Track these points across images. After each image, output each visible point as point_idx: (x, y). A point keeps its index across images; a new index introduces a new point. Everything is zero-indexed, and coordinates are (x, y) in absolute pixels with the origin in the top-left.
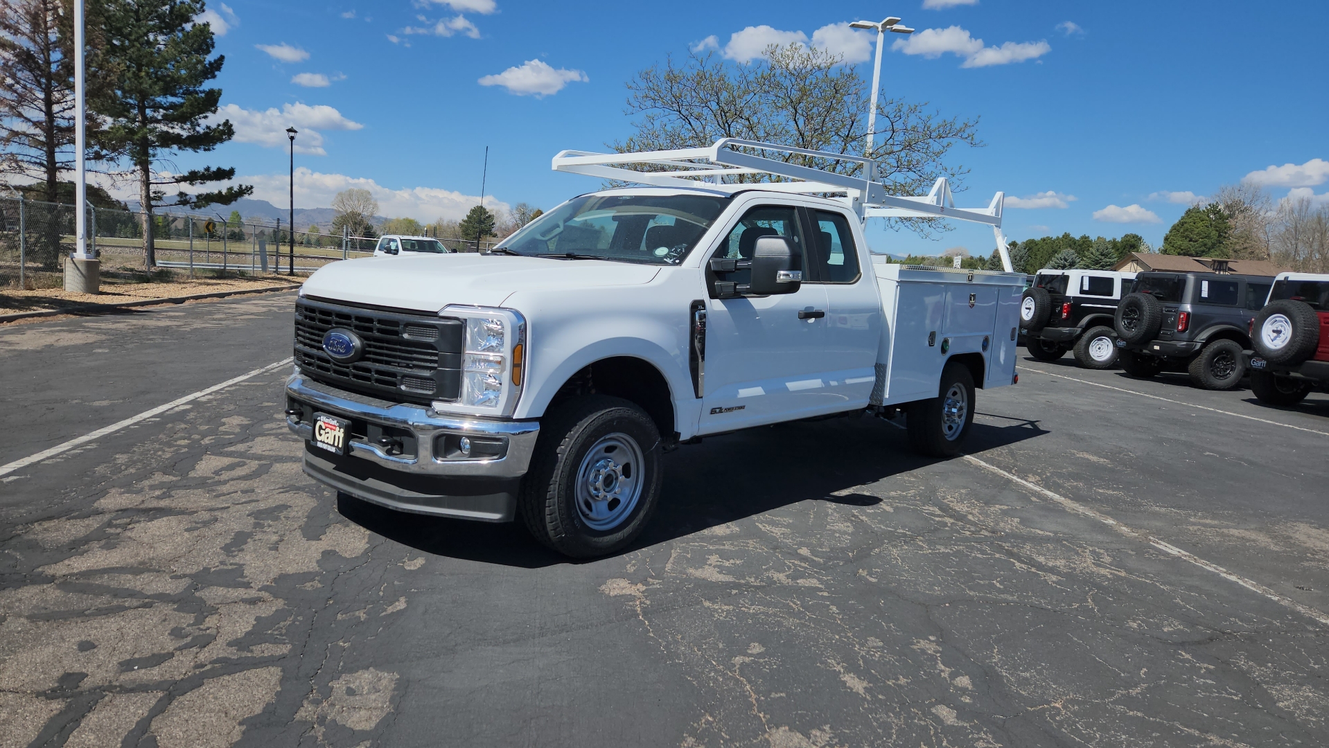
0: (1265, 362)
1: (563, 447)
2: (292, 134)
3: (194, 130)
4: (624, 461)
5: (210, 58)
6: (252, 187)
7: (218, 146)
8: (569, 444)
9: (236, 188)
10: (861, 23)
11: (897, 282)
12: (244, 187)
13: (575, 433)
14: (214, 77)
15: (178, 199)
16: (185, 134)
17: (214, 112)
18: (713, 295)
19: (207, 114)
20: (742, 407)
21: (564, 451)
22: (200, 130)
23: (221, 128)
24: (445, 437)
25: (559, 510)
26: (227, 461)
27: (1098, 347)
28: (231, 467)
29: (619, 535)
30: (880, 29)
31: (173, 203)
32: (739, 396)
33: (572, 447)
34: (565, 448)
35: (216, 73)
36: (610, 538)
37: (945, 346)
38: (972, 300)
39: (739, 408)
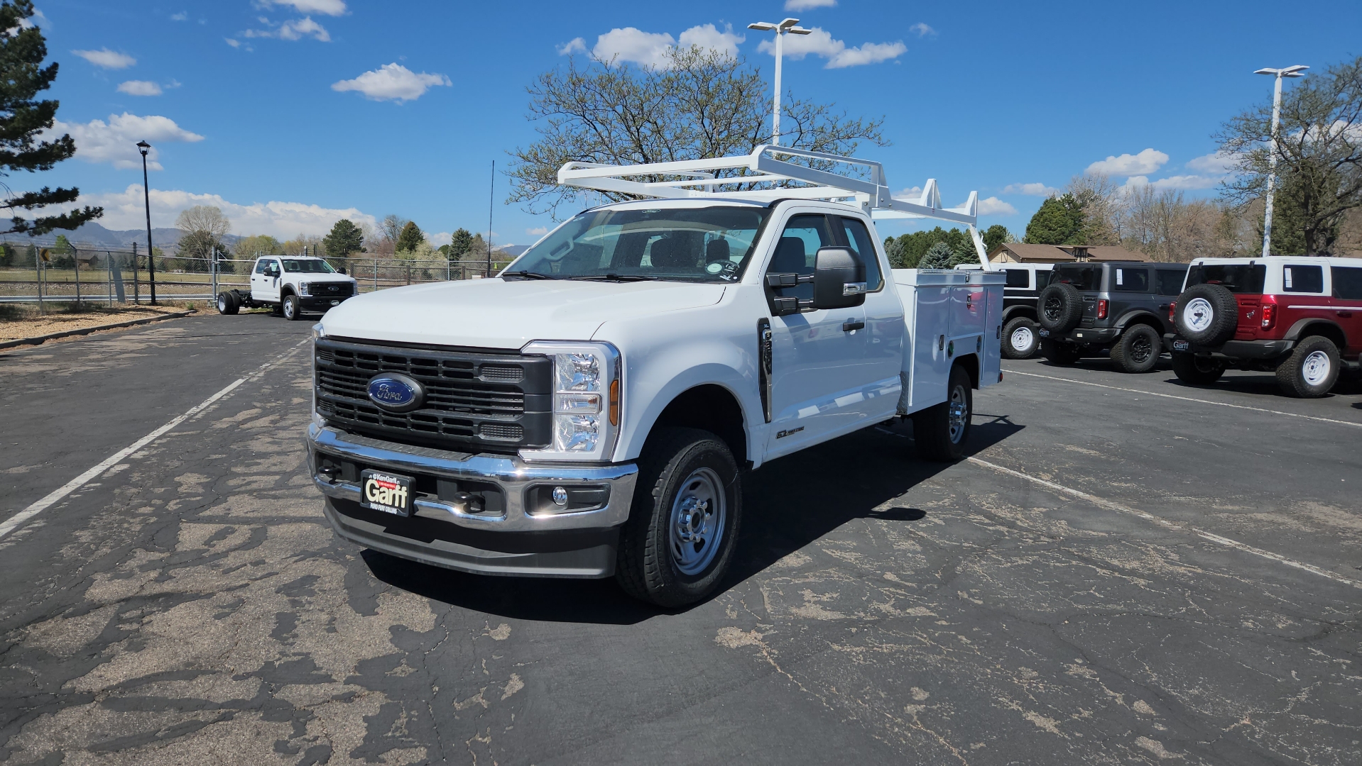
0: (1187, 345)
1: (657, 489)
2: (143, 149)
3: (28, 146)
4: (707, 497)
5: (44, 65)
6: (101, 209)
7: (57, 164)
8: (664, 484)
9: (82, 211)
10: (760, 24)
11: (915, 287)
12: (91, 209)
13: (669, 472)
14: (47, 87)
15: (13, 225)
16: (17, 152)
17: (50, 126)
18: (774, 314)
19: (42, 129)
20: (801, 429)
21: (659, 493)
22: (35, 146)
23: (60, 143)
24: (538, 489)
25: (658, 558)
26: (212, 528)
27: (1019, 338)
28: (221, 535)
29: (709, 579)
30: (779, 30)
31: (8, 230)
32: (800, 417)
33: (667, 488)
34: (659, 490)
35: (50, 83)
36: (700, 583)
37: (951, 349)
38: (969, 301)
39: (799, 429)
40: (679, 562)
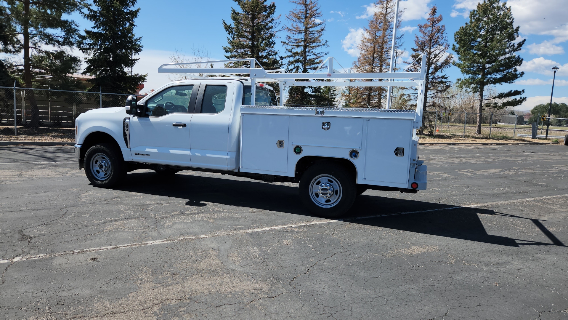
2: (555, 70)
5: (517, 41)
6: (526, 98)
11: (241, 114)
14: (520, 49)
15: (494, 105)
18: (134, 117)
36: (100, 182)
37: (298, 150)
38: (326, 125)
39: (147, 155)
40: (96, 174)
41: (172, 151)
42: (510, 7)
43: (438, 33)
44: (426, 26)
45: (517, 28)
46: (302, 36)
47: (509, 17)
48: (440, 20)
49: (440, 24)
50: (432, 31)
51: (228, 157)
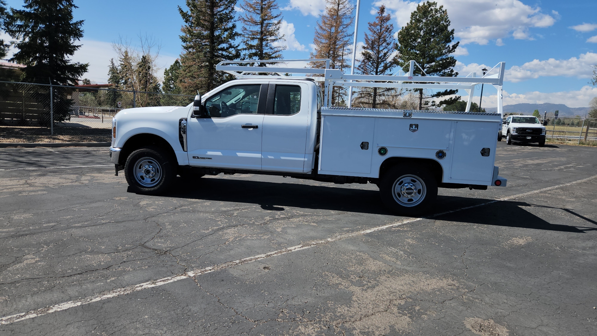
2: (484, 71)
5: (453, 44)
6: (460, 97)
11: (322, 115)
12: (457, 97)
15: (432, 104)
18: (192, 117)
20: (210, 159)
35: (455, 50)
36: (147, 189)
37: (383, 151)
38: (414, 127)
39: (208, 158)
40: (140, 181)
41: (239, 154)
42: (446, 10)
43: (386, 32)
44: (375, 25)
45: (452, 30)
46: (258, 28)
47: (446, 20)
48: (388, 19)
49: (388, 23)
50: (381, 30)
51: (306, 159)
